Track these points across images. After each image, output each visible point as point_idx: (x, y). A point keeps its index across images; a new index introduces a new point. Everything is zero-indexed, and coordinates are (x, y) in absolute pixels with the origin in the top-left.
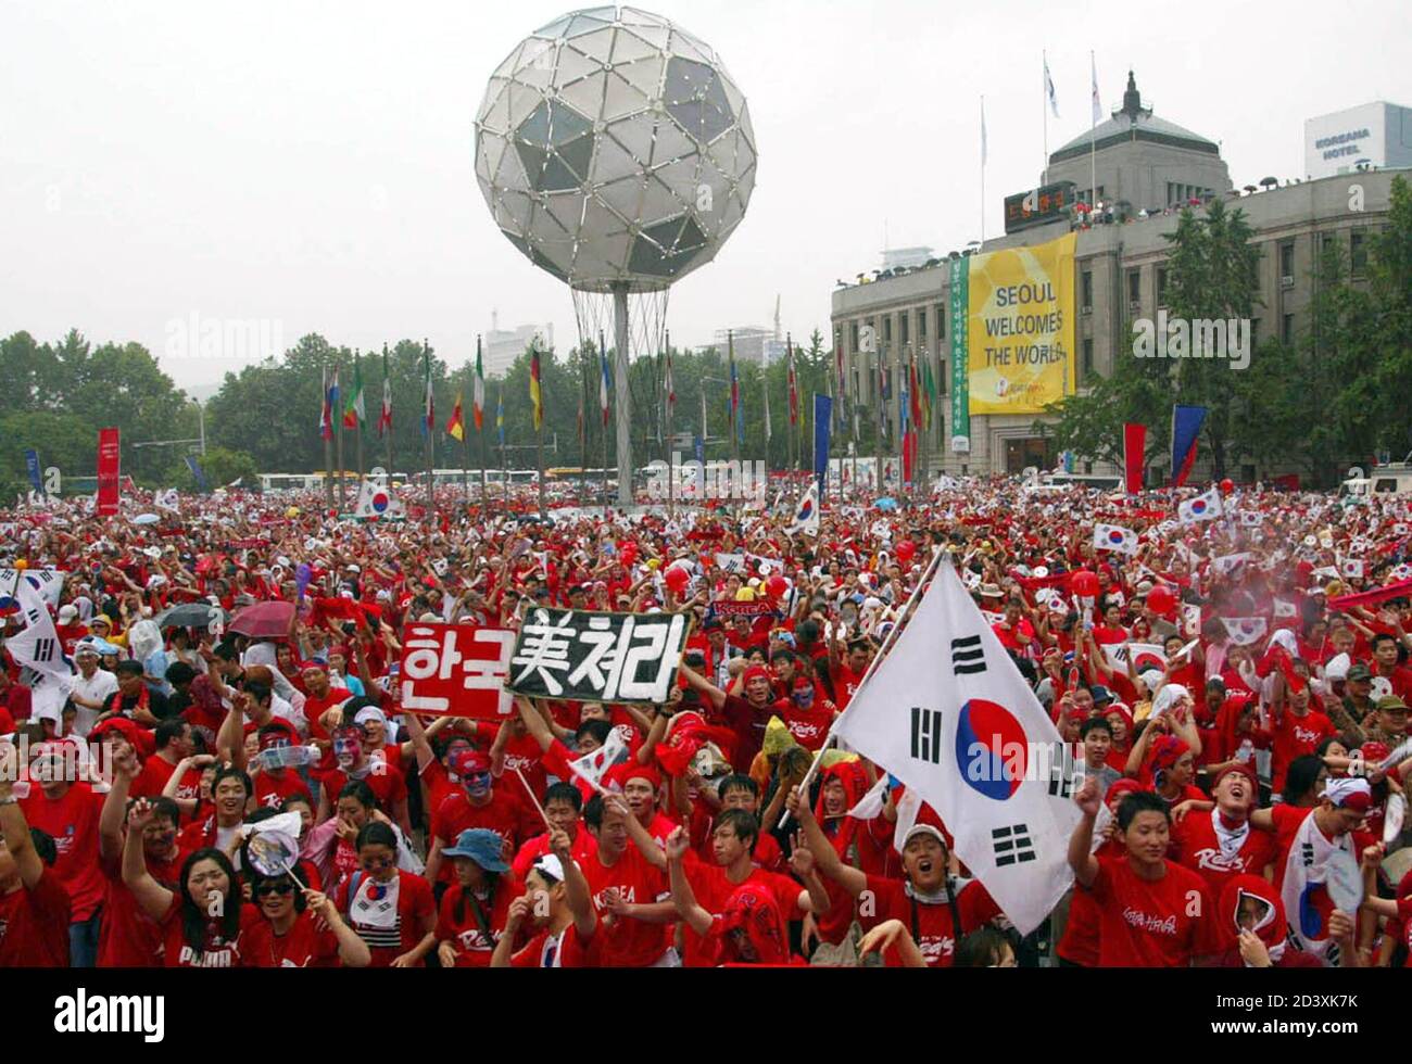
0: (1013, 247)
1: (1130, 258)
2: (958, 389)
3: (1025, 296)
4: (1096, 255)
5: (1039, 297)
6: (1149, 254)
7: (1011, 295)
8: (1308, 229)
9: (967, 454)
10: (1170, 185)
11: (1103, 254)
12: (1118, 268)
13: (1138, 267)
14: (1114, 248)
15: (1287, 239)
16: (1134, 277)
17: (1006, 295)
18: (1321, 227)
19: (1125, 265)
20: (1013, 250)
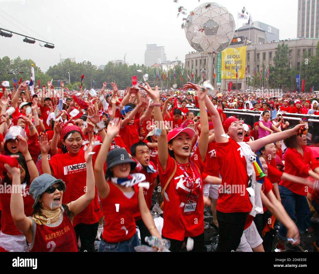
0: (232, 48)
1: (258, 51)
2: (219, 74)
3: (234, 57)
4: (251, 50)
5: (237, 57)
6: (262, 51)
7: (230, 57)
8: (295, 48)
9: (220, 86)
10: (259, 38)
11: (253, 50)
12: (255, 53)
13: (259, 53)
14: (255, 49)
15: (291, 50)
16: (258, 55)
17: (230, 56)
18: (297, 48)
19: (257, 52)
20: (231, 48)
